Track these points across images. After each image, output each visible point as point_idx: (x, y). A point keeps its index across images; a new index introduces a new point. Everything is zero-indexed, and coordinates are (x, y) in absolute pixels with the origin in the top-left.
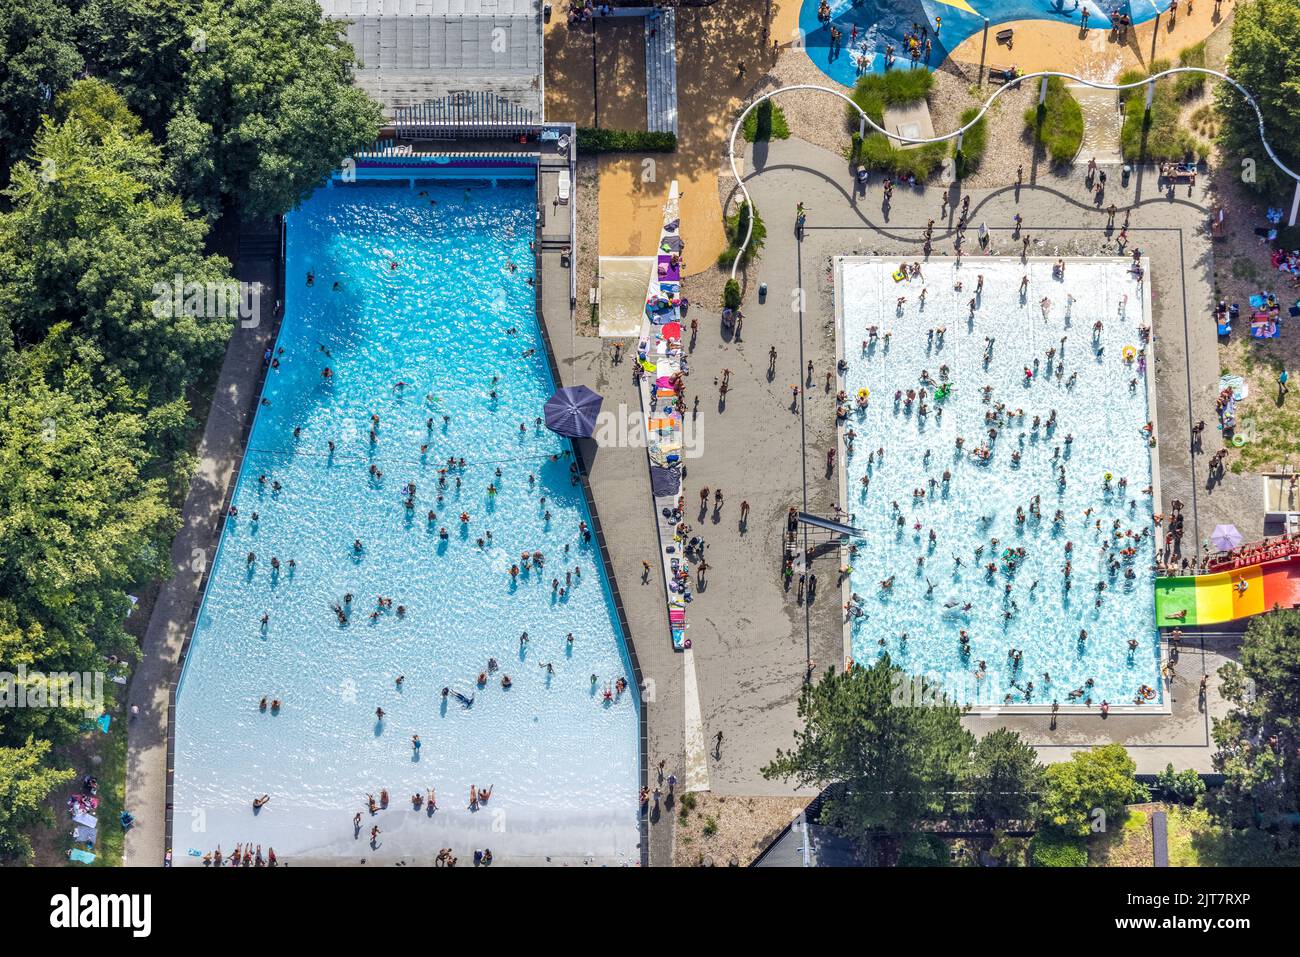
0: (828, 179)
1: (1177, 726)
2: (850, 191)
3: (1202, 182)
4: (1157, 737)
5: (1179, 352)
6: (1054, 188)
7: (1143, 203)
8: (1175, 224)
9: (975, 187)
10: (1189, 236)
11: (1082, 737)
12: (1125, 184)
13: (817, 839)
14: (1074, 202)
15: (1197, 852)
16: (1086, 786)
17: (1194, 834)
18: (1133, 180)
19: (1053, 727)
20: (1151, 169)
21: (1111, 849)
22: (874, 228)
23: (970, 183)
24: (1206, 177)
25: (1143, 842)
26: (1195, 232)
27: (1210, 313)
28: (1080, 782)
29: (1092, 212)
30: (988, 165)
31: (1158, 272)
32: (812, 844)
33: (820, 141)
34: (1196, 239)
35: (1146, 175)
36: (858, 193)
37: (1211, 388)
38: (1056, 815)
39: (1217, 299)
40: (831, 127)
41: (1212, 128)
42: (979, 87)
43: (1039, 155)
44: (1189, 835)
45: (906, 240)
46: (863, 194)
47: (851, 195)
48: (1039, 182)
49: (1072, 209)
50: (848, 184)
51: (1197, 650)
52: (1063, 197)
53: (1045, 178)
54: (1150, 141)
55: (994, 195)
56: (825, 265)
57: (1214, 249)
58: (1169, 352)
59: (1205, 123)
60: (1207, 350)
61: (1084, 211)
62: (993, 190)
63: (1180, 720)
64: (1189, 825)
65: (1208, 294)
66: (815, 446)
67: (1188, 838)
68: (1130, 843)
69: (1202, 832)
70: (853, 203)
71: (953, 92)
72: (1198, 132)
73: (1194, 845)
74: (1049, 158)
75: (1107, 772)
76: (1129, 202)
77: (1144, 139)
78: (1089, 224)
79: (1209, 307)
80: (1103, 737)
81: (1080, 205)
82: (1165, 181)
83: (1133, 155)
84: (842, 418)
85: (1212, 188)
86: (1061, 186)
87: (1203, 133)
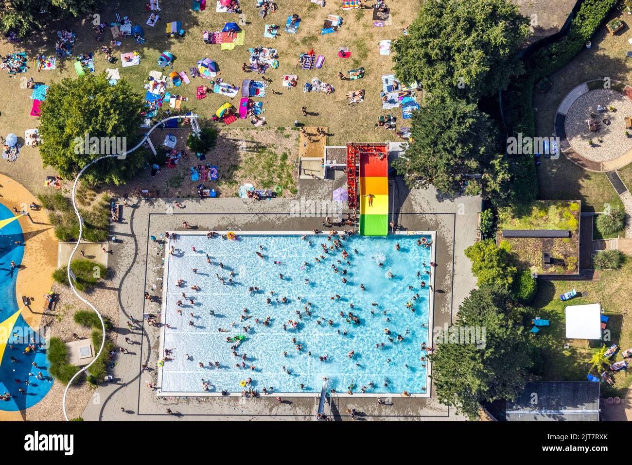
0: (109, 398)
1: (443, 229)
2: (116, 387)
3: (122, 201)
4: (449, 238)
5: (223, 218)
6: (121, 279)
7: (133, 233)
8: (147, 217)
9: (118, 320)
10: (154, 210)
11: (447, 277)
12: (121, 242)
13: (514, 407)
14: (130, 268)
15: (524, 217)
16: (495, 264)
17: (513, 217)
18: (119, 237)
19: (441, 291)
20: (112, 227)
21: (520, 260)
22: (140, 374)
23: (116, 323)
24: (119, 199)
25: (518, 243)
26: (152, 207)
27: (201, 201)
28: (492, 267)
29: (137, 260)
30: (105, 313)
31: (175, 226)
32: (518, 409)
33: (86, 401)
34: (156, 207)
35: (116, 230)
36: (118, 382)
37: (246, 203)
38: (507, 282)
39: (193, 197)
40: (77, 396)
41: (90, 195)
42: (57, 316)
43: (102, 286)
44: (515, 220)
45: (149, 357)
46: (119, 380)
47: (119, 386)
48: (117, 286)
49: (135, 269)
50: (112, 387)
51: (400, 216)
52: (127, 274)
53: (116, 283)
54: (99, 225)
55: (124, 311)
56: (162, 401)
57: (162, 197)
58: (224, 223)
59: (86, 198)
60: (223, 203)
61: (135, 264)
62: (121, 310)
63: (440, 227)
64: (509, 220)
65: (190, 202)
66: (271, 409)
67: (516, 221)
68: (518, 250)
69: (512, 214)
70: (125, 385)
71: (59, 330)
72: (91, 202)
73: (520, 218)
74: (102, 280)
75: (488, 253)
76: (132, 240)
77: (98, 228)
78: (143, 261)
79: (198, 201)
80: (448, 266)
81: (132, 265)
82: (120, 220)
83: (106, 236)
84: (256, 395)
85: (126, 197)
86: (120, 274)
87: (92, 200)
